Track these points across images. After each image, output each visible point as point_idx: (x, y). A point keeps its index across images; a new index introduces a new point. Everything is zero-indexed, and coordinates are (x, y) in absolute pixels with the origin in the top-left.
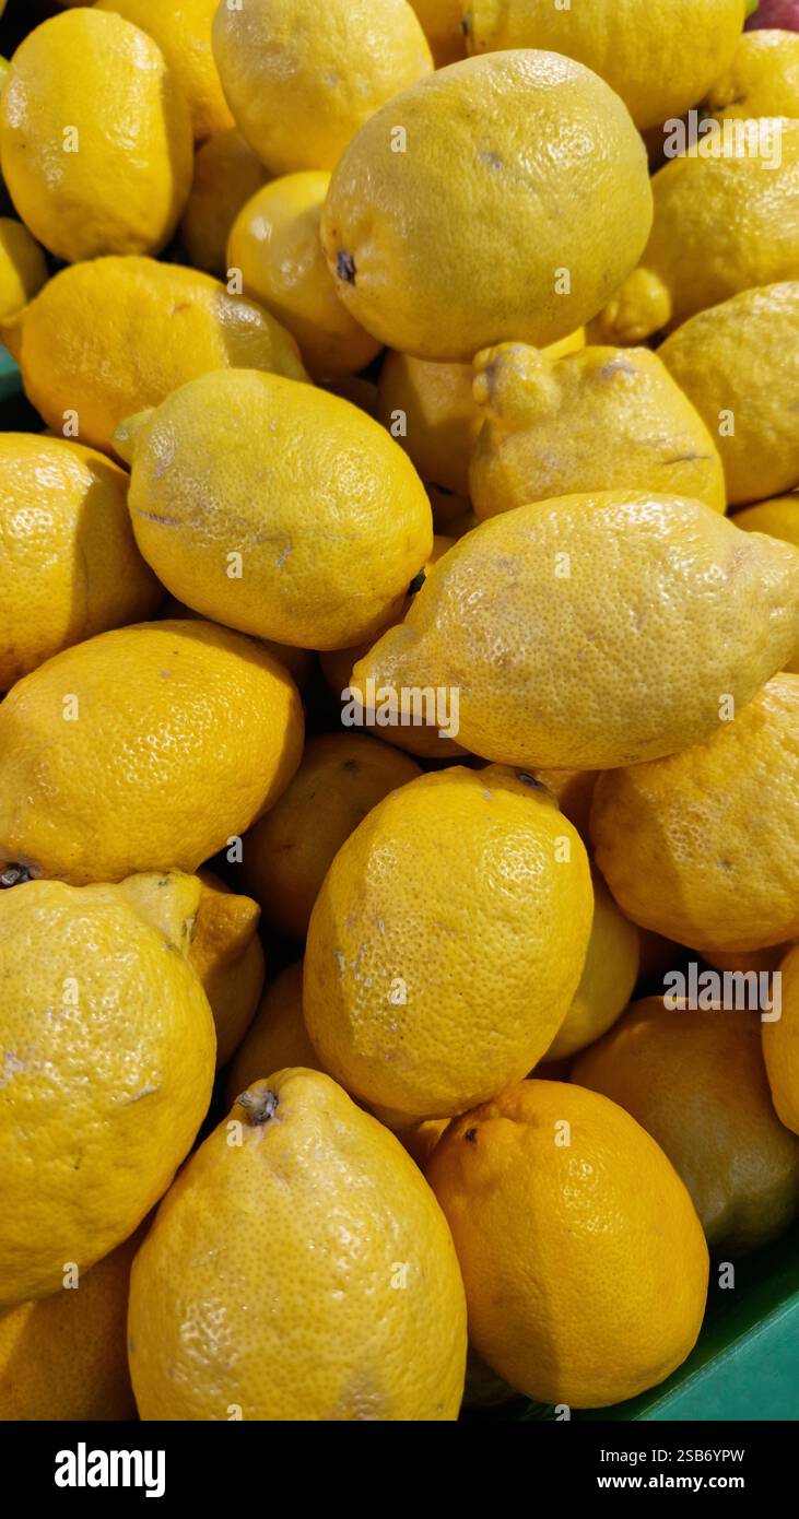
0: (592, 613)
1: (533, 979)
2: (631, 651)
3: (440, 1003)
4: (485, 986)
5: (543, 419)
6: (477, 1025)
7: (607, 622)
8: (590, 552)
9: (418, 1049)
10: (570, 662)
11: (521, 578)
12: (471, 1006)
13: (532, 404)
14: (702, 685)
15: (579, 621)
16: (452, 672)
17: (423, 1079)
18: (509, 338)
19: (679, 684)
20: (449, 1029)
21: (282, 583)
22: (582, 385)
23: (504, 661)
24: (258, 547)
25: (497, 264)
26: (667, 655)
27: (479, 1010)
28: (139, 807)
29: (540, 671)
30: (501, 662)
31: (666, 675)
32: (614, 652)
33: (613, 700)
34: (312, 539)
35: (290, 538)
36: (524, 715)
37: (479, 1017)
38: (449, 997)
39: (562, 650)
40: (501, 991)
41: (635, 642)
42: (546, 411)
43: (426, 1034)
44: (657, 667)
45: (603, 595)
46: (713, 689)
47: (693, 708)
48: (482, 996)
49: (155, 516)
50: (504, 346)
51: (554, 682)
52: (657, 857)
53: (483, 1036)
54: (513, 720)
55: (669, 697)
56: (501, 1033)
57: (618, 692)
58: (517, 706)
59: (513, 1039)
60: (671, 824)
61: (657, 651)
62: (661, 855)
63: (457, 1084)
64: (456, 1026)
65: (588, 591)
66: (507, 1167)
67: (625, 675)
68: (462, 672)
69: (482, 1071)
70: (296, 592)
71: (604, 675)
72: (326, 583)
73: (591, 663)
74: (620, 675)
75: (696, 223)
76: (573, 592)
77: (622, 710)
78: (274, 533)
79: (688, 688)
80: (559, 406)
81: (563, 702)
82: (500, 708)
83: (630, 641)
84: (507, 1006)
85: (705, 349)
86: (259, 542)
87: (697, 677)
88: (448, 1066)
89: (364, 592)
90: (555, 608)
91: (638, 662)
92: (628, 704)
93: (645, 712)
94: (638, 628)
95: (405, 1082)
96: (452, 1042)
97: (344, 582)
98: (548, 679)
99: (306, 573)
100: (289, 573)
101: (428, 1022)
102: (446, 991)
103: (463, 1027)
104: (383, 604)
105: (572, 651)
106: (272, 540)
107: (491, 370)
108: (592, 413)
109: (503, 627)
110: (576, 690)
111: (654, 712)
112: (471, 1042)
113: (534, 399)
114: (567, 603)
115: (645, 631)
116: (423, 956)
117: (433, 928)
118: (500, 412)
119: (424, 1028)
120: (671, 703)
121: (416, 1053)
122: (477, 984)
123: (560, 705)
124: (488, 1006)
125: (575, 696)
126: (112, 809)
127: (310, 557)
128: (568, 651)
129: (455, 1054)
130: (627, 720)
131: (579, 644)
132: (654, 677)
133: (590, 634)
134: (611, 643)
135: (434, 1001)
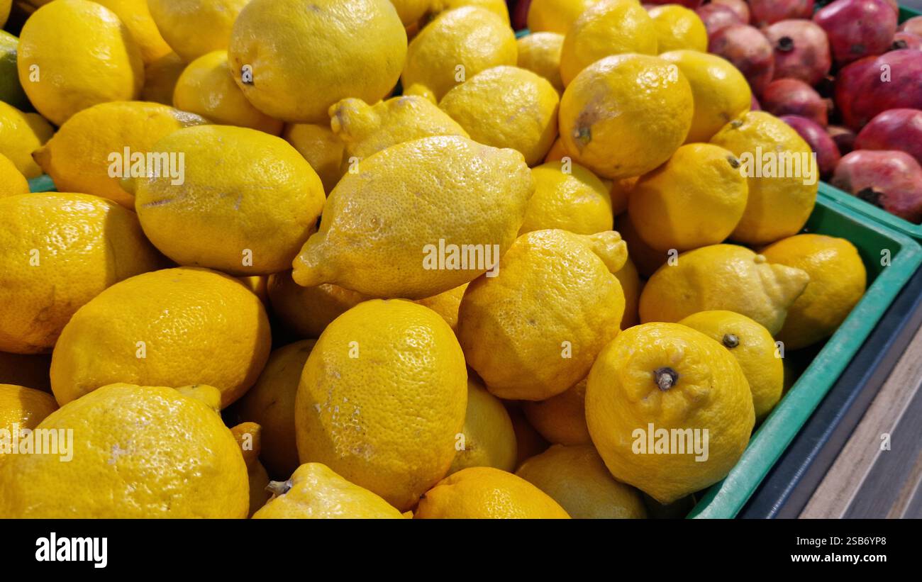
0: (415, 183)
1: (434, 381)
2: (440, 197)
3: (382, 404)
4: (406, 388)
5: (374, 131)
6: (407, 414)
7: (425, 185)
8: (407, 158)
9: (376, 438)
10: (410, 210)
11: (375, 176)
12: (401, 402)
13: (366, 125)
14: (483, 210)
15: (410, 189)
16: (350, 239)
17: (383, 457)
18: (345, 97)
19: (471, 211)
20: (391, 419)
21: (240, 219)
22: (389, 112)
23: (376, 219)
24: (221, 200)
25: (329, 56)
26: (460, 196)
27: (406, 403)
28: (172, 346)
29: (396, 219)
30: (374, 220)
31: (462, 207)
32: (432, 200)
33: (439, 226)
34: (253, 190)
35: (240, 191)
36: (394, 248)
37: (408, 408)
38: (387, 399)
39: (405, 205)
40: (417, 391)
41: (441, 191)
42: (373, 127)
43: (378, 425)
44: (456, 203)
45: (418, 173)
46: (490, 212)
47: (482, 225)
48: (406, 394)
49: (155, 202)
50: (343, 100)
51: (405, 223)
52: (496, 335)
53: (412, 420)
54: (389, 252)
55: (467, 218)
56: (423, 418)
57: (440, 221)
58: (389, 243)
59: (433, 422)
60: (499, 314)
61: (454, 195)
62: (498, 333)
63: (404, 457)
64: (395, 416)
65: (410, 174)
66: (448, 502)
67: (441, 211)
68: (355, 236)
69: (417, 445)
70: (249, 223)
71: (430, 213)
72: (266, 215)
73: (422, 208)
74: (439, 212)
75: (437, 55)
76: (403, 176)
77: (445, 231)
78: (231, 190)
79: (476, 212)
80: (380, 123)
81: (413, 234)
82: (380, 248)
83: (439, 192)
84: (422, 399)
85: (455, 103)
86: (222, 197)
87: (479, 206)
88: (396, 444)
89: (290, 220)
90: (395, 186)
91: (446, 202)
92: (447, 227)
93: (458, 229)
94: (441, 185)
95: (373, 464)
96: (395, 427)
97: (277, 213)
98: (402, 222)
99: (254, 210)
100: (243, 212)
101: (378, 418)
102: (384, 395)
103: (399, 416)
104: (303, 228)
105: (410, 204)
106: (230, 194)
107: (339, 113)
108: (398, 121)
109: (371, 202)
110: (418, 225)
111: (463, 229)
112: (407, 426)
113: (366, 122)
114: (401, 182)
115: (445, 186)
116: (366, 381)
117: (369, 364)
118: (349, 134)
119: (376, 422)
120: (470, 223)
121: (374, 440)
122: (402, 388)
123: (411, 235)
124: (411, 401)
125: (418, 228)
126: (154, 349)
127: (254, 200)
128: (408, 205)
129: (399, 435)
130: (450, 237)
131: (413, 200)
132: (457, 209)
133: (417, 193)
134: (429, 195)
135: (378, 404)
